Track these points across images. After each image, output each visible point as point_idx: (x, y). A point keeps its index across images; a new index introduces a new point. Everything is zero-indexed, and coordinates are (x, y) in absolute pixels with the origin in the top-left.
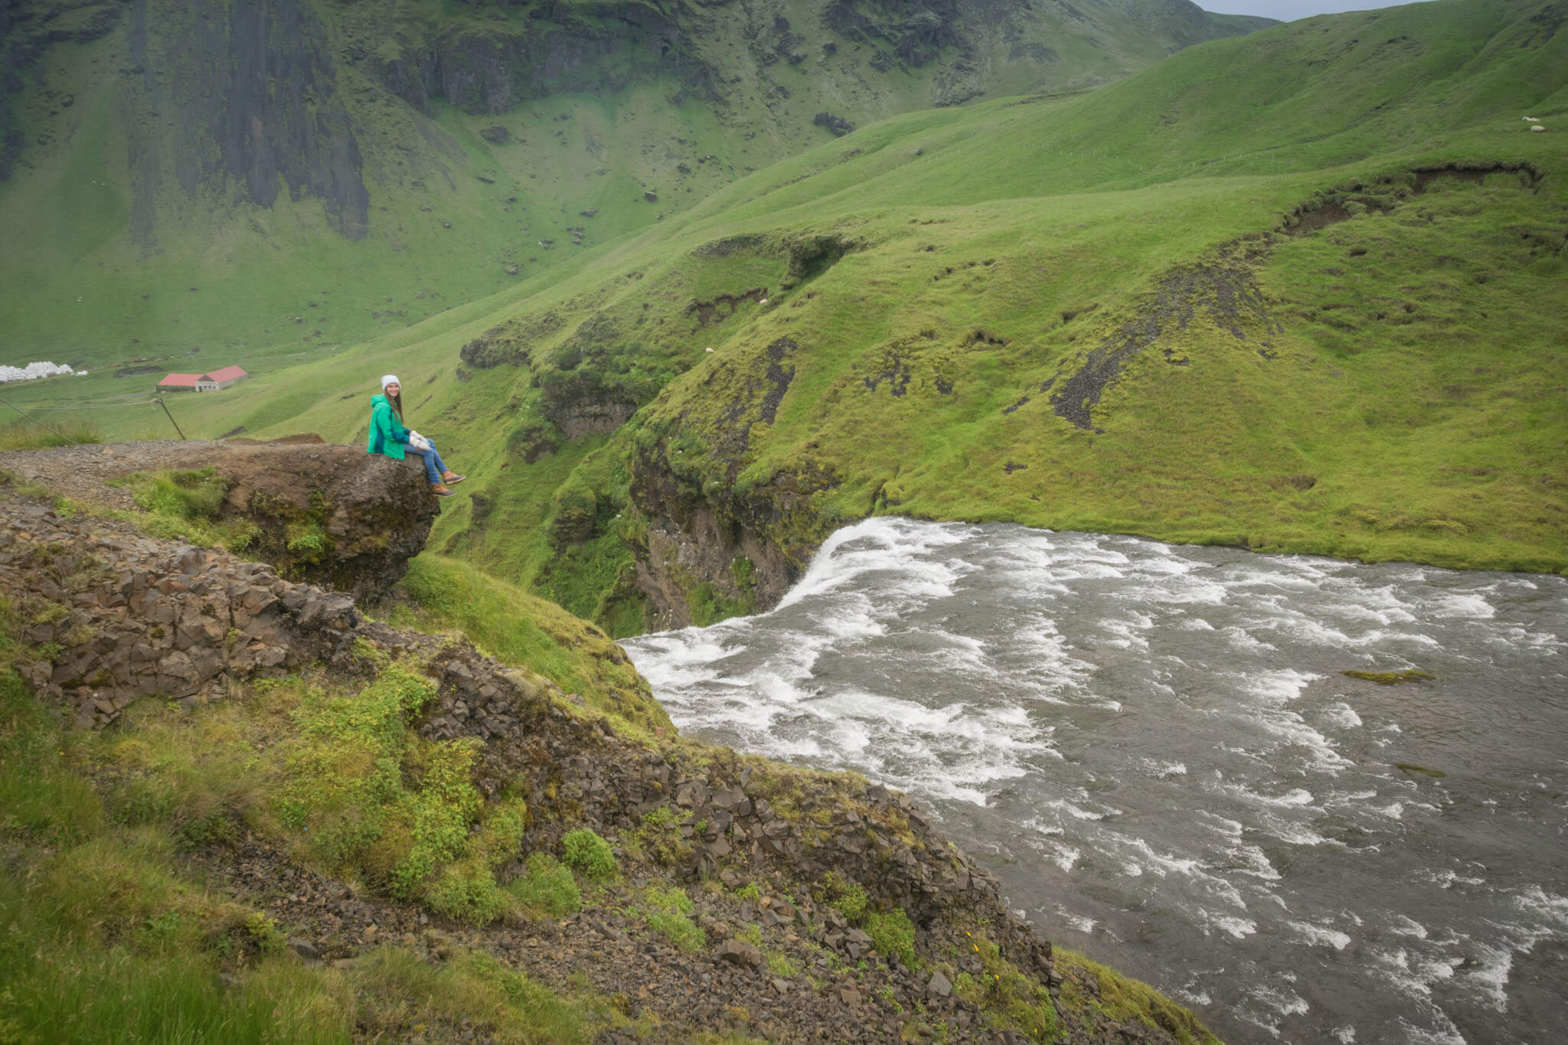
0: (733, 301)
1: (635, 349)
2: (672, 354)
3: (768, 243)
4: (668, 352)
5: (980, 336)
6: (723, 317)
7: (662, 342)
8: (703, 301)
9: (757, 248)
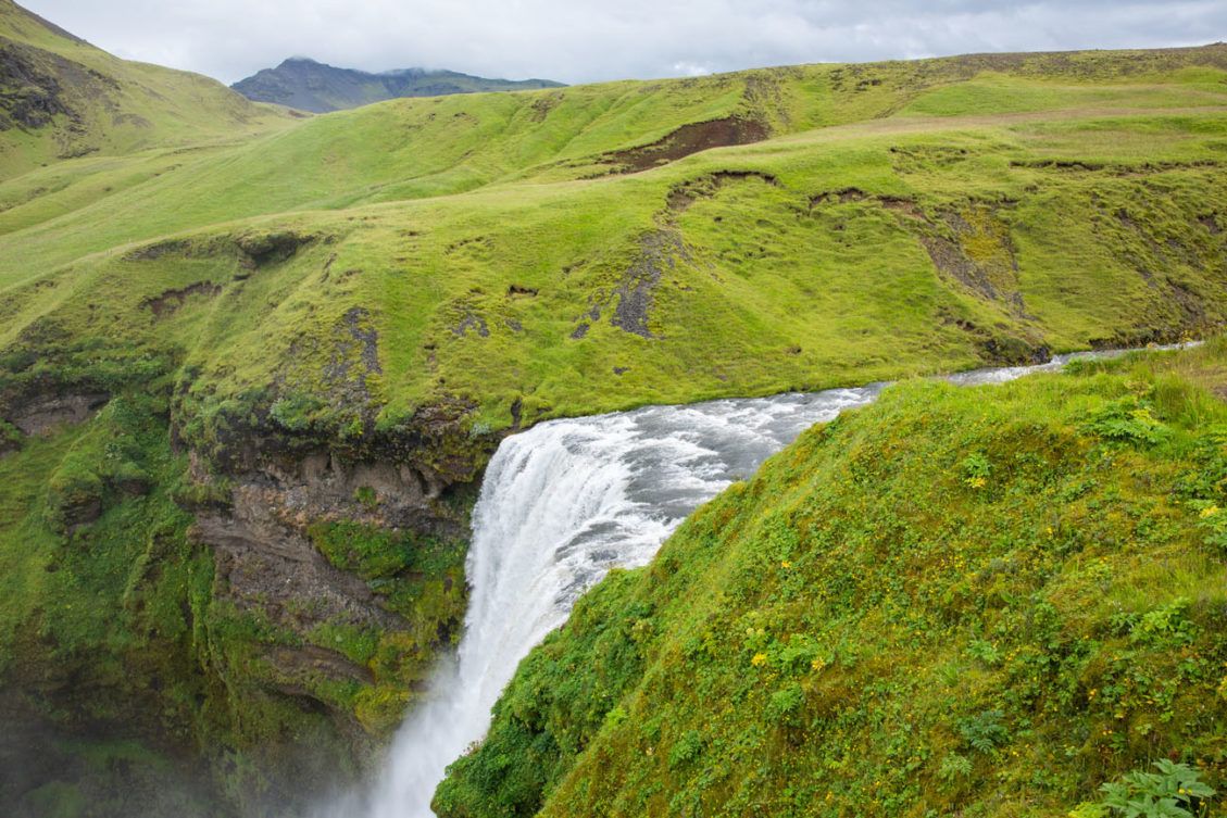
0: (180, 294)
1: (98, 344)
2: (140, 344)
3: (195, 246)
4: (134, 342)
5: (513, 289)
6: (174, 308)
7: (124, 334)
8: (151, 297)
9: (185, 251)
